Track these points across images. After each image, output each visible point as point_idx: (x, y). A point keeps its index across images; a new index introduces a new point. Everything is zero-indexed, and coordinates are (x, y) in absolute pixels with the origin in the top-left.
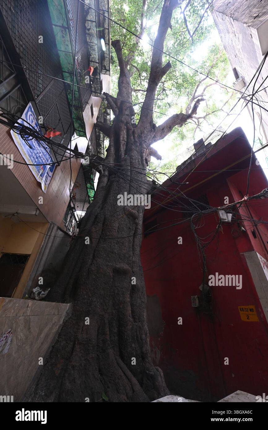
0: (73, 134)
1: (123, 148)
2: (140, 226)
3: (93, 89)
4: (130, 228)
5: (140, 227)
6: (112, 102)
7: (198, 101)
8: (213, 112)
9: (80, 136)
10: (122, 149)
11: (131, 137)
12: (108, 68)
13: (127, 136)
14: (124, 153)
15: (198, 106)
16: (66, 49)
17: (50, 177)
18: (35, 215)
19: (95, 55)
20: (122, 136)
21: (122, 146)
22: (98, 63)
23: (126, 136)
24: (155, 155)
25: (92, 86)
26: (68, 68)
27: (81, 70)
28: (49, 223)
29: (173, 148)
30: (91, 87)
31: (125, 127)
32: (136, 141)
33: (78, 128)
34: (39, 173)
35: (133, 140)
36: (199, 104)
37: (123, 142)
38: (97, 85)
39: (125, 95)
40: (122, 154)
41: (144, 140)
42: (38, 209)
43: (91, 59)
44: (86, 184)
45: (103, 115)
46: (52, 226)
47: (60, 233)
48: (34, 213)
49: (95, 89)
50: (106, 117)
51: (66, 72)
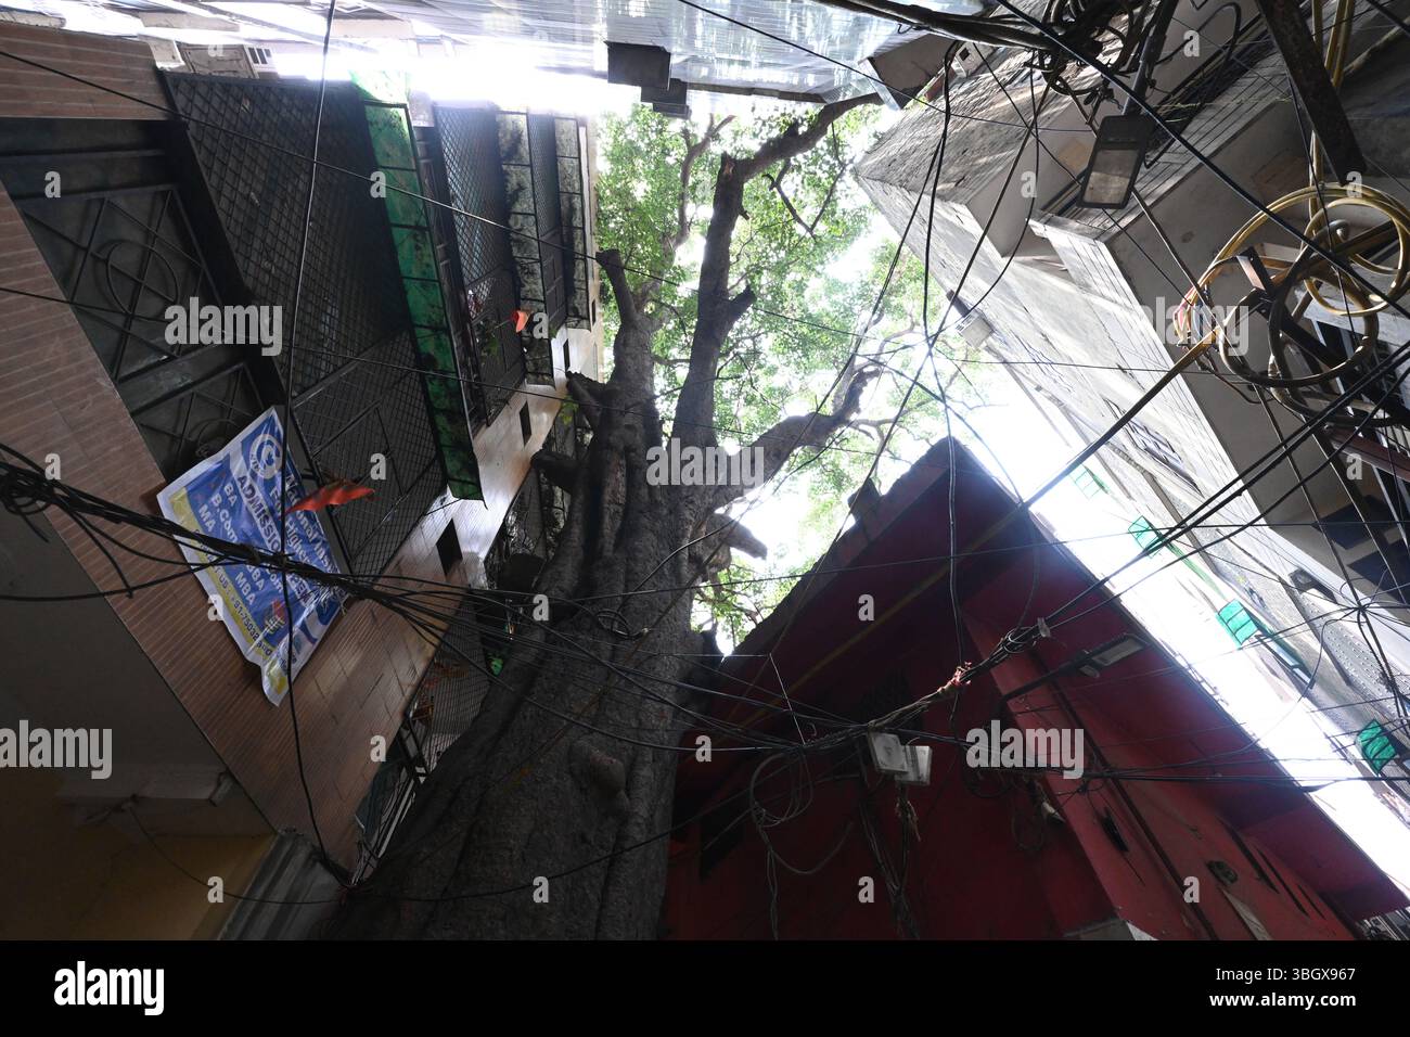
0: (442, 491)
1: (609, 527)
2: (638, 825)
3: (530, 366)
4: (584, 839)
5: (637, 829)
6: (586, 394)
7: (862, 378)
8: (919, 405)
9: (466, 497)
10: (606, 531)
11: (640, 488)
12: (583, 313)
13: (627, 487)
14: (613, 542)
15: (860, 391)
16: (424, 273)
17: (313, 641)
18: (210, 801)
19: (535, 284)
20: (608, 490)
21: (607, 519)
22: (544, 302)
23: (622, 489)
24: (743, 542)
25: (528, 357)
26: (430, 317)
27: (485, 320)
28: (276, 833)
29: (817, 516)
30: (525, 361)
31: (623, 462)
32: (656, 501)
33: (458, 473)
34: (262, 629)
35: (647, 498)
36: (865, 384)
37: (613, 507)
38: (541, 354)
39: (631, 372)
40: (607, 545)
41: (687, 497)
42: (228, 773)
43: (522, 295)
44: (488, 662)
45: (571, 432)
46: (287, 848)
47: (323, 879)
48: (205, 794)
49: (535, 364)
50: (582, 437)
51: (421, 326)
